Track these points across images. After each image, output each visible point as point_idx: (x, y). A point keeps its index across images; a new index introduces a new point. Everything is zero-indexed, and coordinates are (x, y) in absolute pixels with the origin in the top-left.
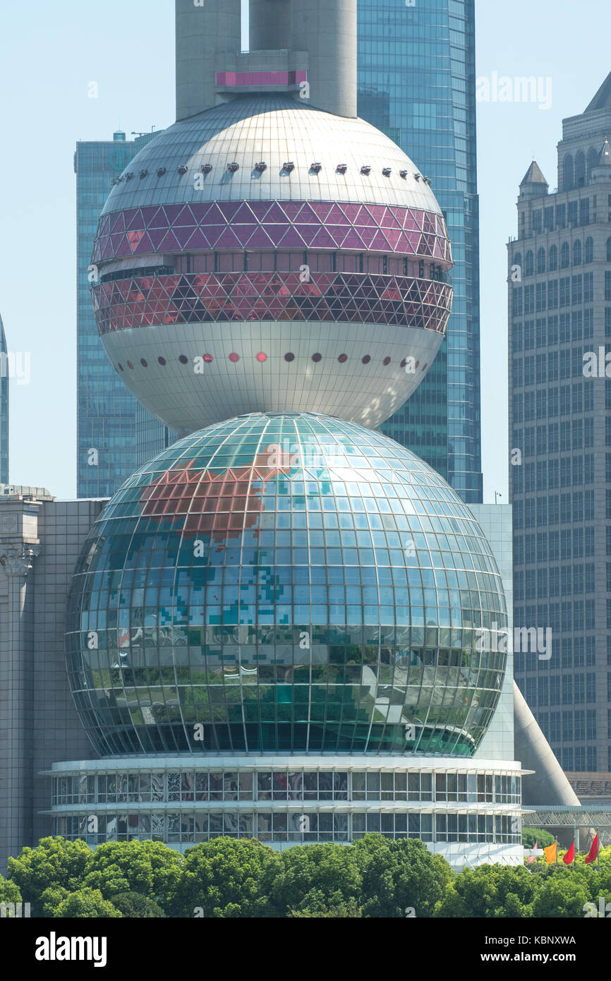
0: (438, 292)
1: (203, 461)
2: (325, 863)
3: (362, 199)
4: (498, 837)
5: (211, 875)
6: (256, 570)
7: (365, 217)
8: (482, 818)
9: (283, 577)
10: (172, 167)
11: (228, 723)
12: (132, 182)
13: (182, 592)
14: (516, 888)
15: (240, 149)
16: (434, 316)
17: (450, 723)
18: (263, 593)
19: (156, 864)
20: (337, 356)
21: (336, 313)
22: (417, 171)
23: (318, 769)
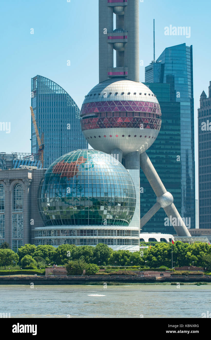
0: (157, 121)
1: (66, 160)
2: (85, 249)
3: (139, 100)
4: (132, 244)
5: (61, 252)
6: (77, 185)
7: (140, 104)
8: (128, 240)
9: (83, 186)
10: (97, 93)
11: (71, 219)
12: (88, 97)
13: (60, 190)
14: (126, 255)
15: (112, 89)
16: (157, 126)
17: (121, 218)
18: (78, 190)
19: (49, 250)
20: (134, 136)
21: (134, 126)
22: (153, 94)
23: (90, 229)
